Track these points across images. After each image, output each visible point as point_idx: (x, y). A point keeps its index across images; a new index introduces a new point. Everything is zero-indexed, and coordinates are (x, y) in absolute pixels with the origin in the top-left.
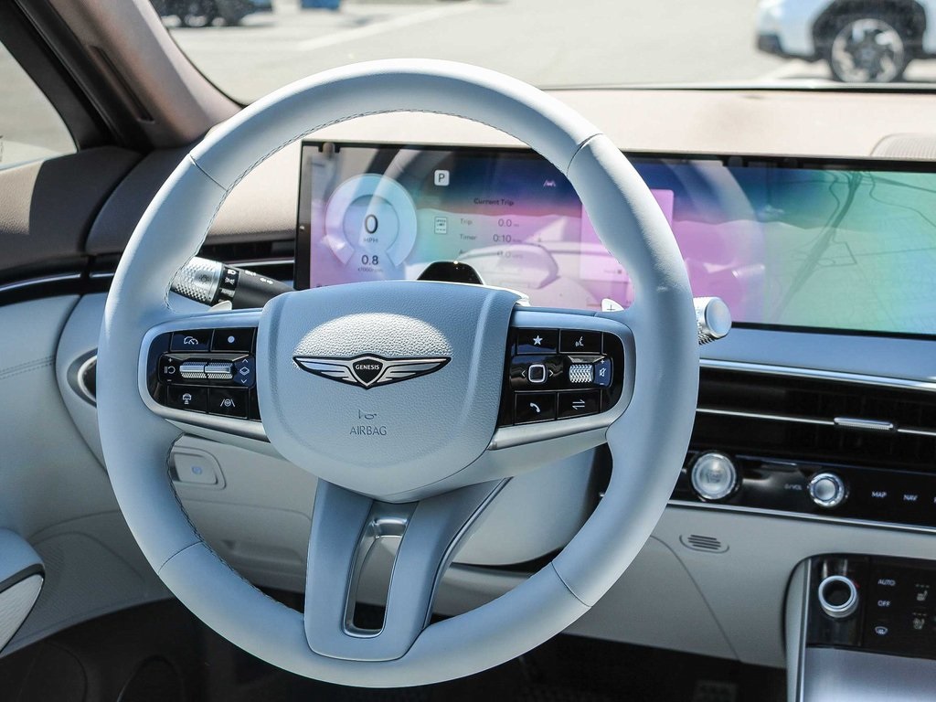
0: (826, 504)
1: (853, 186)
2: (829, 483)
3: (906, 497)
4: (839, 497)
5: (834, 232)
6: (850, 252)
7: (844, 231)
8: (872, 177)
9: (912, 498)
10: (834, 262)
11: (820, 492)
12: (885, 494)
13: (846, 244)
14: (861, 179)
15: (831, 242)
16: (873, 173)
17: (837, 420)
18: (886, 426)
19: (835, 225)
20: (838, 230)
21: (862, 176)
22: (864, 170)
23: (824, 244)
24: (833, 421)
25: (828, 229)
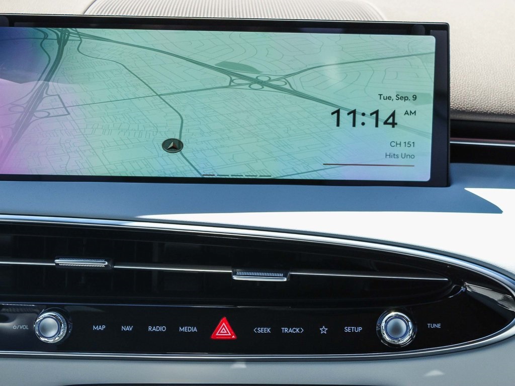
0: (51, 341)
1: (62, 42)
2: (51, 321)
3: (124, 328)
4: (63, 333)
5: (48, 85)
6: (63, 104)
7: (55, 84)
8: (78, 33)
9: (129, 328)
10: (49, 114)
11: (44, 329)
12: (104, 327)
13: (59, 96)
14: (69, 36)
15: (45, 95)
16: (79, 30)
17: (57, 261)
18: (101, 264)
19: (48, 79)
20: (50, 83)
21: (69, 33)
22: (71, 27)
23: (39, 96)
24: (54, 262)
25: (41, 82)
